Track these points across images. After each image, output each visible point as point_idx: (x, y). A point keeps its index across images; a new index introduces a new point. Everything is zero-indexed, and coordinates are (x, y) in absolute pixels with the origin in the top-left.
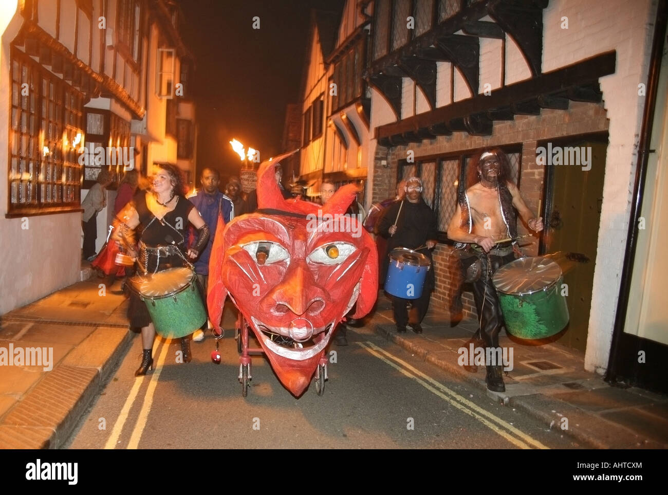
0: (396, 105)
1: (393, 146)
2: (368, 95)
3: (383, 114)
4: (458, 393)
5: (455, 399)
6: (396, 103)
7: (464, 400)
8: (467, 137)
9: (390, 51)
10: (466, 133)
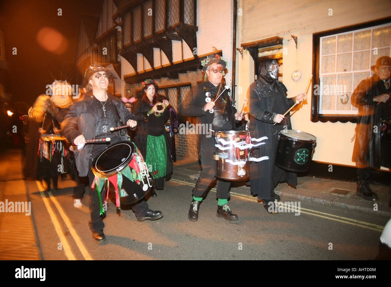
0: (135, 66)
1: (133, 84)
2: (119, 60)
3: (127, 69)
4: (179, 180)
5: (179, 182)
6: (134, 65)
7: (182, 182)
8: (168, 80)
9: (132, 42)
10: (168, 78)
